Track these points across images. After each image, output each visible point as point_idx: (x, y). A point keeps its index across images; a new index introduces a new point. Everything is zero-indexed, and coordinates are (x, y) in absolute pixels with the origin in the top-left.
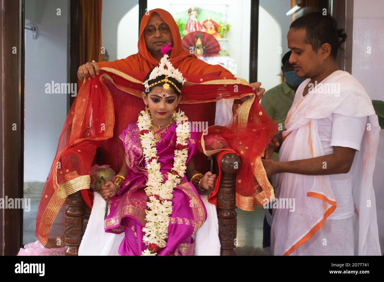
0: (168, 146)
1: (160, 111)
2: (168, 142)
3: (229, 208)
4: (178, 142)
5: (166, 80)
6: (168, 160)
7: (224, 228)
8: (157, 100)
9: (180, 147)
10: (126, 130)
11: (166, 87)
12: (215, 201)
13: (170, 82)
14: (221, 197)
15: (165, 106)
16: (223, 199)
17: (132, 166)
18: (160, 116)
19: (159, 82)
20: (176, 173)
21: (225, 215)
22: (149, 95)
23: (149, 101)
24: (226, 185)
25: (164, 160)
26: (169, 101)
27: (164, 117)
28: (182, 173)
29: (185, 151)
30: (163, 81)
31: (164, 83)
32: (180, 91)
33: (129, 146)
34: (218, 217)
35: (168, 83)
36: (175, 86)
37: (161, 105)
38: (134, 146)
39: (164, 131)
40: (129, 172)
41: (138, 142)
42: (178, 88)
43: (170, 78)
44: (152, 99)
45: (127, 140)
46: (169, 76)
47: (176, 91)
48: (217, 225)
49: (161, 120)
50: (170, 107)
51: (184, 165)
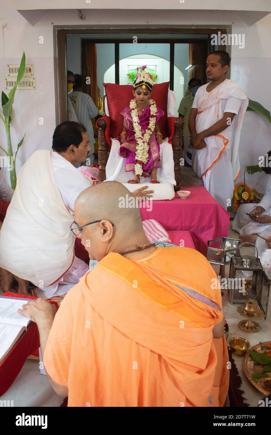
0: (145, 117)
1: (141, 99)
2: (145, 115)
3: (178, 145)
4: (151, 114)
5: (144, 83)
6: (145, 124)
7: (176, 155)
8: (139, 94)
9: (153, 116)
10: (124, 110)
11: (144, 87)
12: (171, 142)
13: (146, 84)
14: (174, 140)
15: (144, 97)
16: (176, 141)
17: (128, 127)
18: (140, 102)
19: (141, 84)
20: (150, 129)
21: (176, 149)
22: (136, 91)
23: (136, 95)
24: (177, 134)
25: (144, 124)
26: (145, 94)
27: (143, 102)
28: (153, 130)
29: (155, 119)
30: (142, 84)
31: (143, 85)
32: (151, 89)
33: (127, 118)
34: (173, 150)
35: (145, 85)
36: (148, 86)
37: (142, 96)
38: (129, 118)
39: (143, 110)
40: (127, 131)
41: (130, 115)
42: (150, 87)
43: (146, 83)
44: (137, 93)
45: (125, 114)
46: (146, 81)
47: (149, 89)
48: (173, 154)
49: (142, 104)
50: (146, 97)
51: (154, 125)
